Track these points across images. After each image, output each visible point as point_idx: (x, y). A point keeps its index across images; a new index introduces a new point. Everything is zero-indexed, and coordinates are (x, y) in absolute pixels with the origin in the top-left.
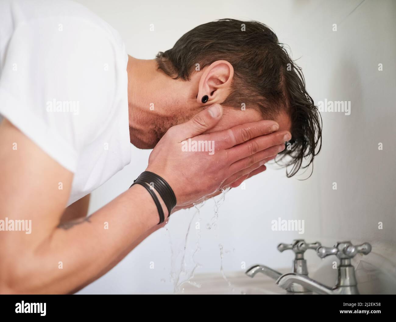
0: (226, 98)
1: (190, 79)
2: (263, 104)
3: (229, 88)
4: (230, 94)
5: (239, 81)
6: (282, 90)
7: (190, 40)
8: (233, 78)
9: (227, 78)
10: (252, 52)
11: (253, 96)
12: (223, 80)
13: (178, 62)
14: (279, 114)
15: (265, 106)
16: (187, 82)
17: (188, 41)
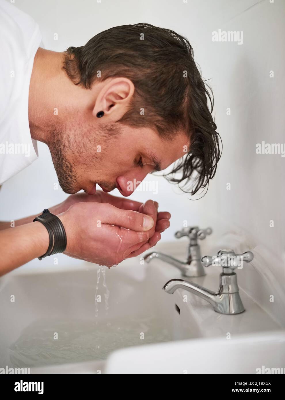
0: (123, 114)
1: (91, 88)
2: (160, 124)
3: (127, 105)
4: (128, 111)
5: (139, 99)
6: (183, 111)
7: (101, 44)
8: (134, 96)
9: (127, 94)
10: (158, 70)
11: (151, 116)
12: (122, 95)
13: (83, 66)
14: (177, 134)
15: (162, 126)
16: (88, 91)
17: (98, 46)
